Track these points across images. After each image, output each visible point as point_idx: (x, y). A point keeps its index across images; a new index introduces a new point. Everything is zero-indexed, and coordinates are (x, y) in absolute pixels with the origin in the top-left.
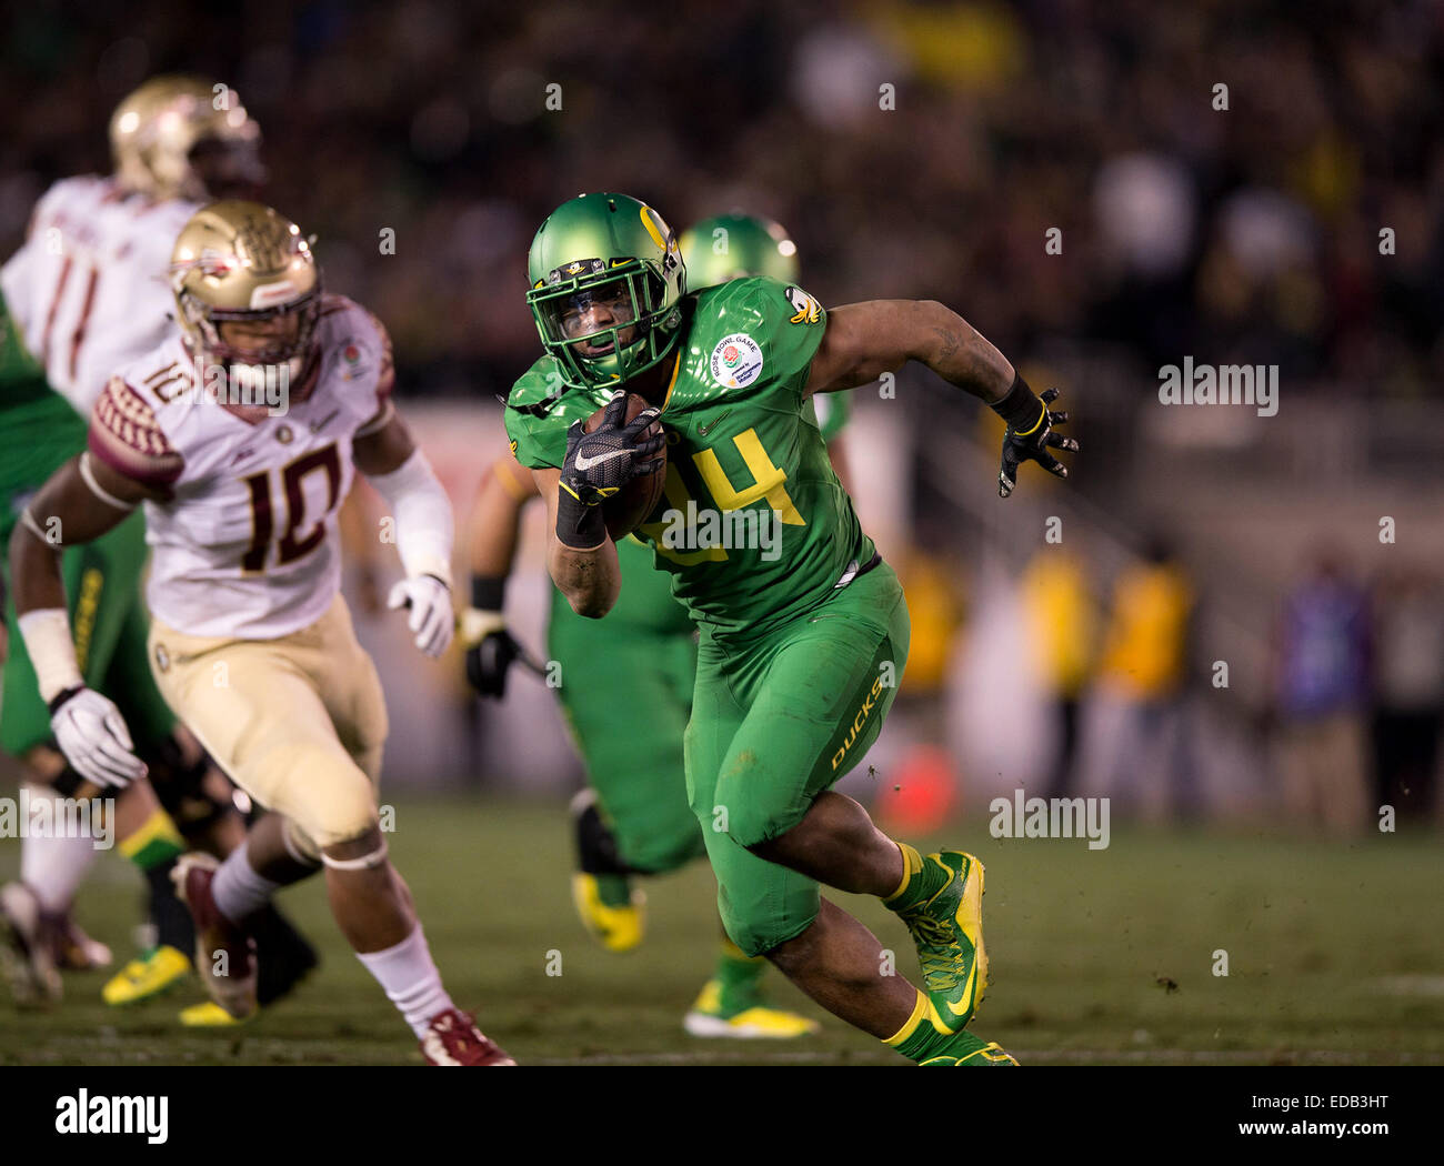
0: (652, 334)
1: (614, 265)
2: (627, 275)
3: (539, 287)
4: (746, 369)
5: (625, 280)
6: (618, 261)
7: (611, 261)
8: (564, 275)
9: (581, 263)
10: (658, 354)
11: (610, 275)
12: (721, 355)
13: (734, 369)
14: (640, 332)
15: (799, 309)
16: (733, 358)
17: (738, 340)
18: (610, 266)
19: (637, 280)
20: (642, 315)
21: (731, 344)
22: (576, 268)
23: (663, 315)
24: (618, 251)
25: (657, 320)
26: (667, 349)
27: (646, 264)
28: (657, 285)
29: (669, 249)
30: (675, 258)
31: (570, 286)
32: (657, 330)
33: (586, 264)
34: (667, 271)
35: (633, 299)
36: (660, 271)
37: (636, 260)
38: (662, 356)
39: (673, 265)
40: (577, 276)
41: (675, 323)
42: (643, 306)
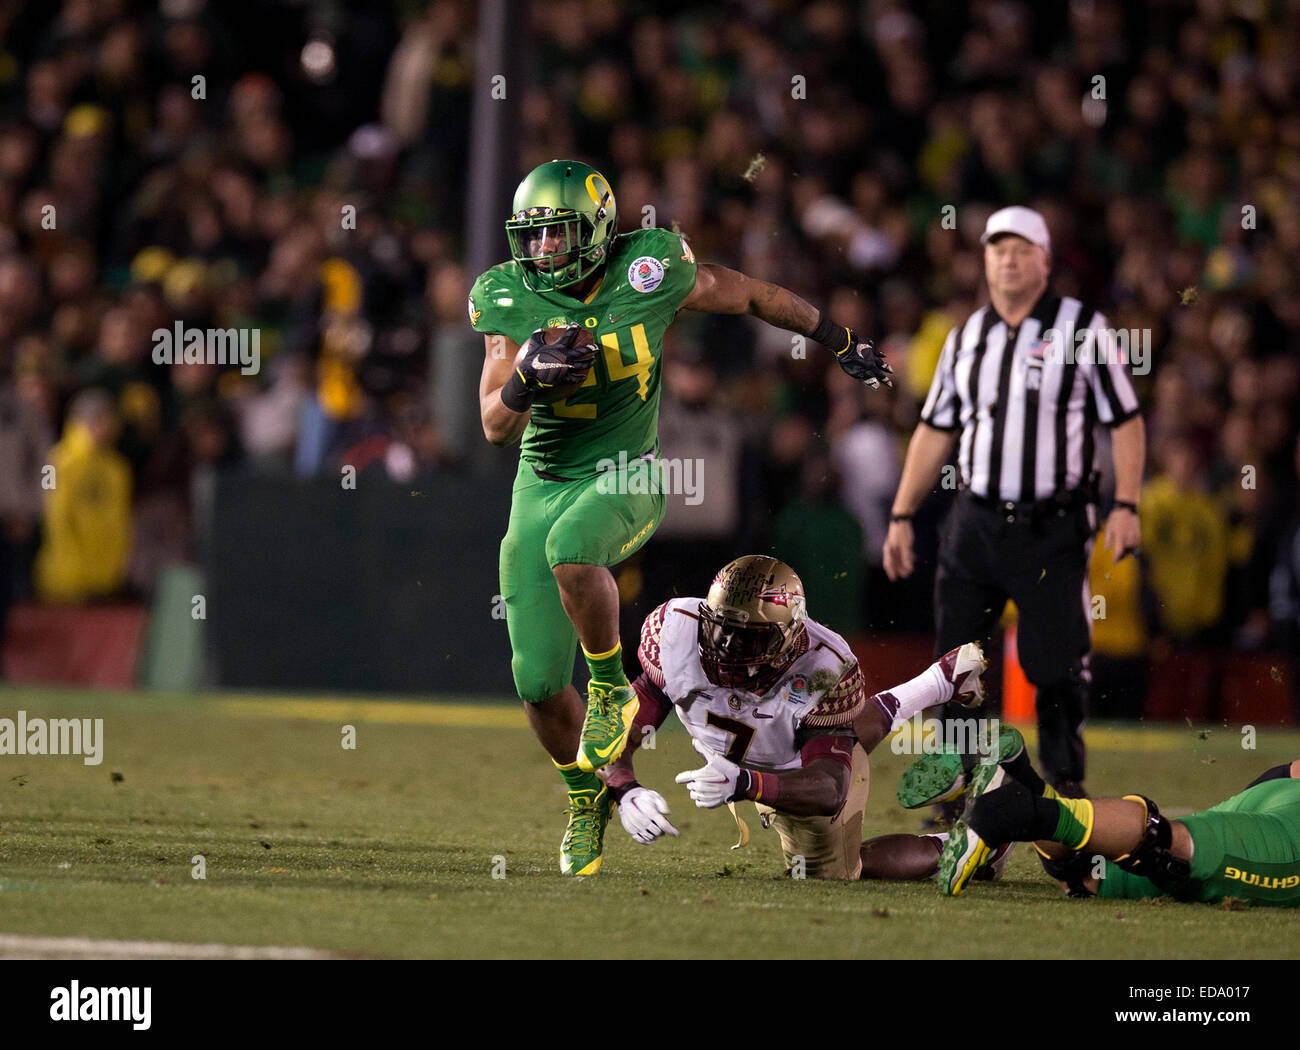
0: (580, 260)
1: (559, 213)
2: (565, 221)
3: (513, 220)
4: (652, 281)
6: (562, 211)
7: (557, 210)
8: (527, 215)
9: (538, 209)
10: (582, 275)
11: (555, 220)
12: (638, 268)
13: (644, 280)
14: (572, 257)
16: (646, 270)
17: (651, 261)
18: (556, 214)
19: (573, 226)
20: (572, 248)
21: (646, 263)
22: (534, 212)
23: (591, 249)
24: (564, 204)
25: (584, 252)
26: (589, 273)
27: (582, 215)
28: (587, 229)
29: (603, 205)
30: (605, 212)
31: (528, 223)
32: (584, 259)
33: (541, 210)
34: (598, 220)
35: (568, 238)
36: (592, 220)
37: (574, 211)
38: (585, 276)
39: (603, 216)
40: (534, 217)
41: (598, 255)
42: (574, 241)
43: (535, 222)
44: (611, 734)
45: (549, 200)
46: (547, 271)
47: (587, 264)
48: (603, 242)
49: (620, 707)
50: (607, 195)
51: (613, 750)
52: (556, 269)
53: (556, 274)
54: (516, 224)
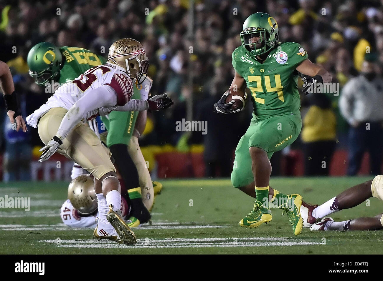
0: (265, 46)
1: (258, 29)
2: (260, 32)
3: (243, 32)
4: (283, 60)
5: (260, 33)
6: (259, 28)
7: (258, 28)
8: (247, 30)
9: (251, 28)
12: (279, 55)
13: (281, 59)
14: (262, 45)
15: (300, 52)
16: (281, 56)
17: (284, 53)
18: (257, 29)
19: (263, 33)
20: (262, 41)
21: (282, 54)
22: (250, 29)
23: (269, 42)
24: (260, 26)
25: (267, 43)
26: (268, 50)
27: (266, 30)
28: (268, 35)
29: (274, 27)
30: (274, 30)
31: (248, 32)
32: (267, 45)
33: (252, 28)
34: (272, 32)
35: (261, 38)
36: (270, 32)
37: (263, 29)
38: (267, 51)
39: (274, 31)
40: (250, 30)
41: (272, 45)
42: (263, 39)
43: (250, 32)
44: (255, 219)
45: (255, 25)
46: (253, 49)
47: (268, 47)
48: (274, 40)
49: (262, 213)
50: (275, 24)
51: (253, 223)
52: (257, 49)
53: (257, 51)
54: (243, 33)
